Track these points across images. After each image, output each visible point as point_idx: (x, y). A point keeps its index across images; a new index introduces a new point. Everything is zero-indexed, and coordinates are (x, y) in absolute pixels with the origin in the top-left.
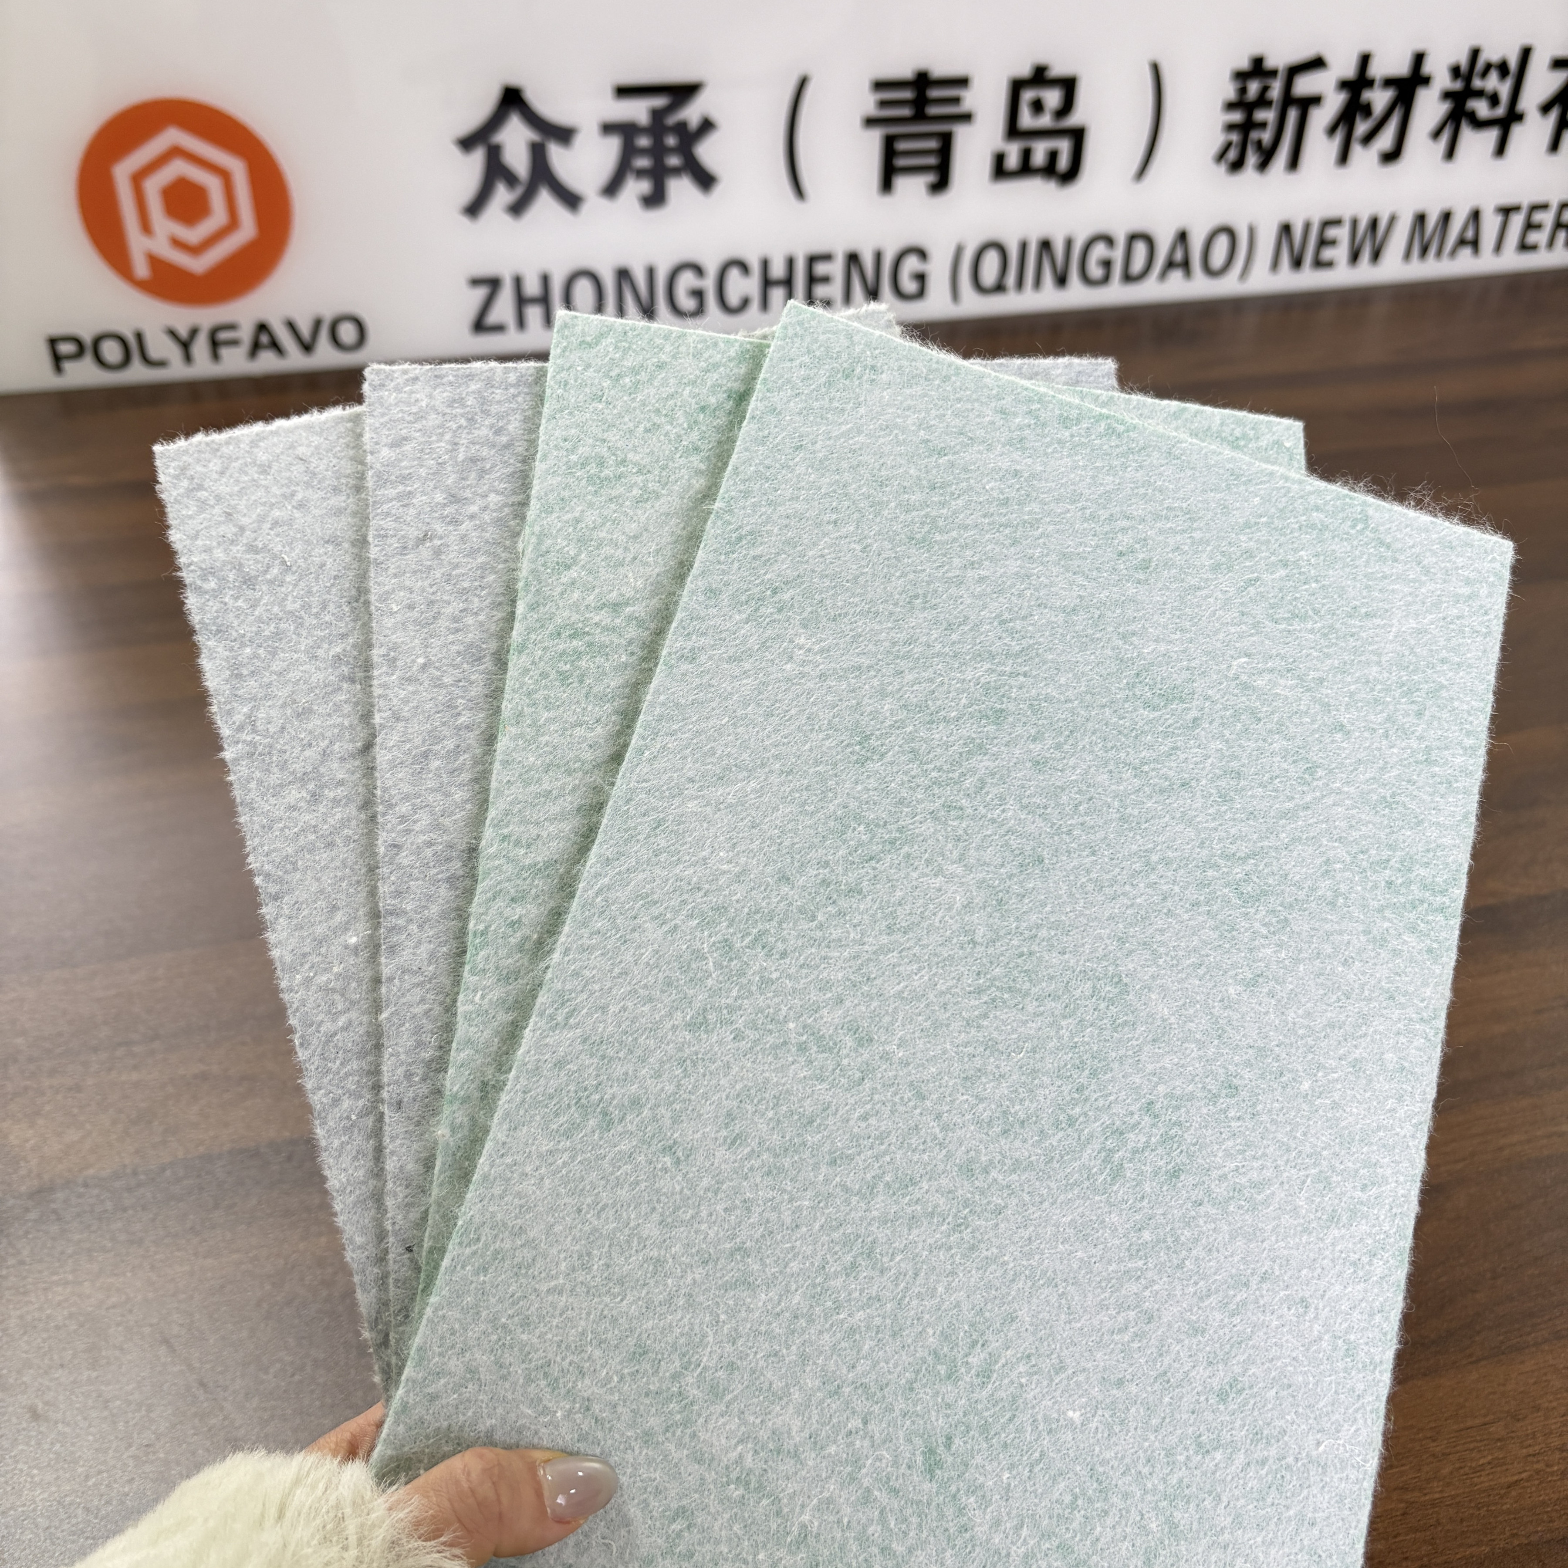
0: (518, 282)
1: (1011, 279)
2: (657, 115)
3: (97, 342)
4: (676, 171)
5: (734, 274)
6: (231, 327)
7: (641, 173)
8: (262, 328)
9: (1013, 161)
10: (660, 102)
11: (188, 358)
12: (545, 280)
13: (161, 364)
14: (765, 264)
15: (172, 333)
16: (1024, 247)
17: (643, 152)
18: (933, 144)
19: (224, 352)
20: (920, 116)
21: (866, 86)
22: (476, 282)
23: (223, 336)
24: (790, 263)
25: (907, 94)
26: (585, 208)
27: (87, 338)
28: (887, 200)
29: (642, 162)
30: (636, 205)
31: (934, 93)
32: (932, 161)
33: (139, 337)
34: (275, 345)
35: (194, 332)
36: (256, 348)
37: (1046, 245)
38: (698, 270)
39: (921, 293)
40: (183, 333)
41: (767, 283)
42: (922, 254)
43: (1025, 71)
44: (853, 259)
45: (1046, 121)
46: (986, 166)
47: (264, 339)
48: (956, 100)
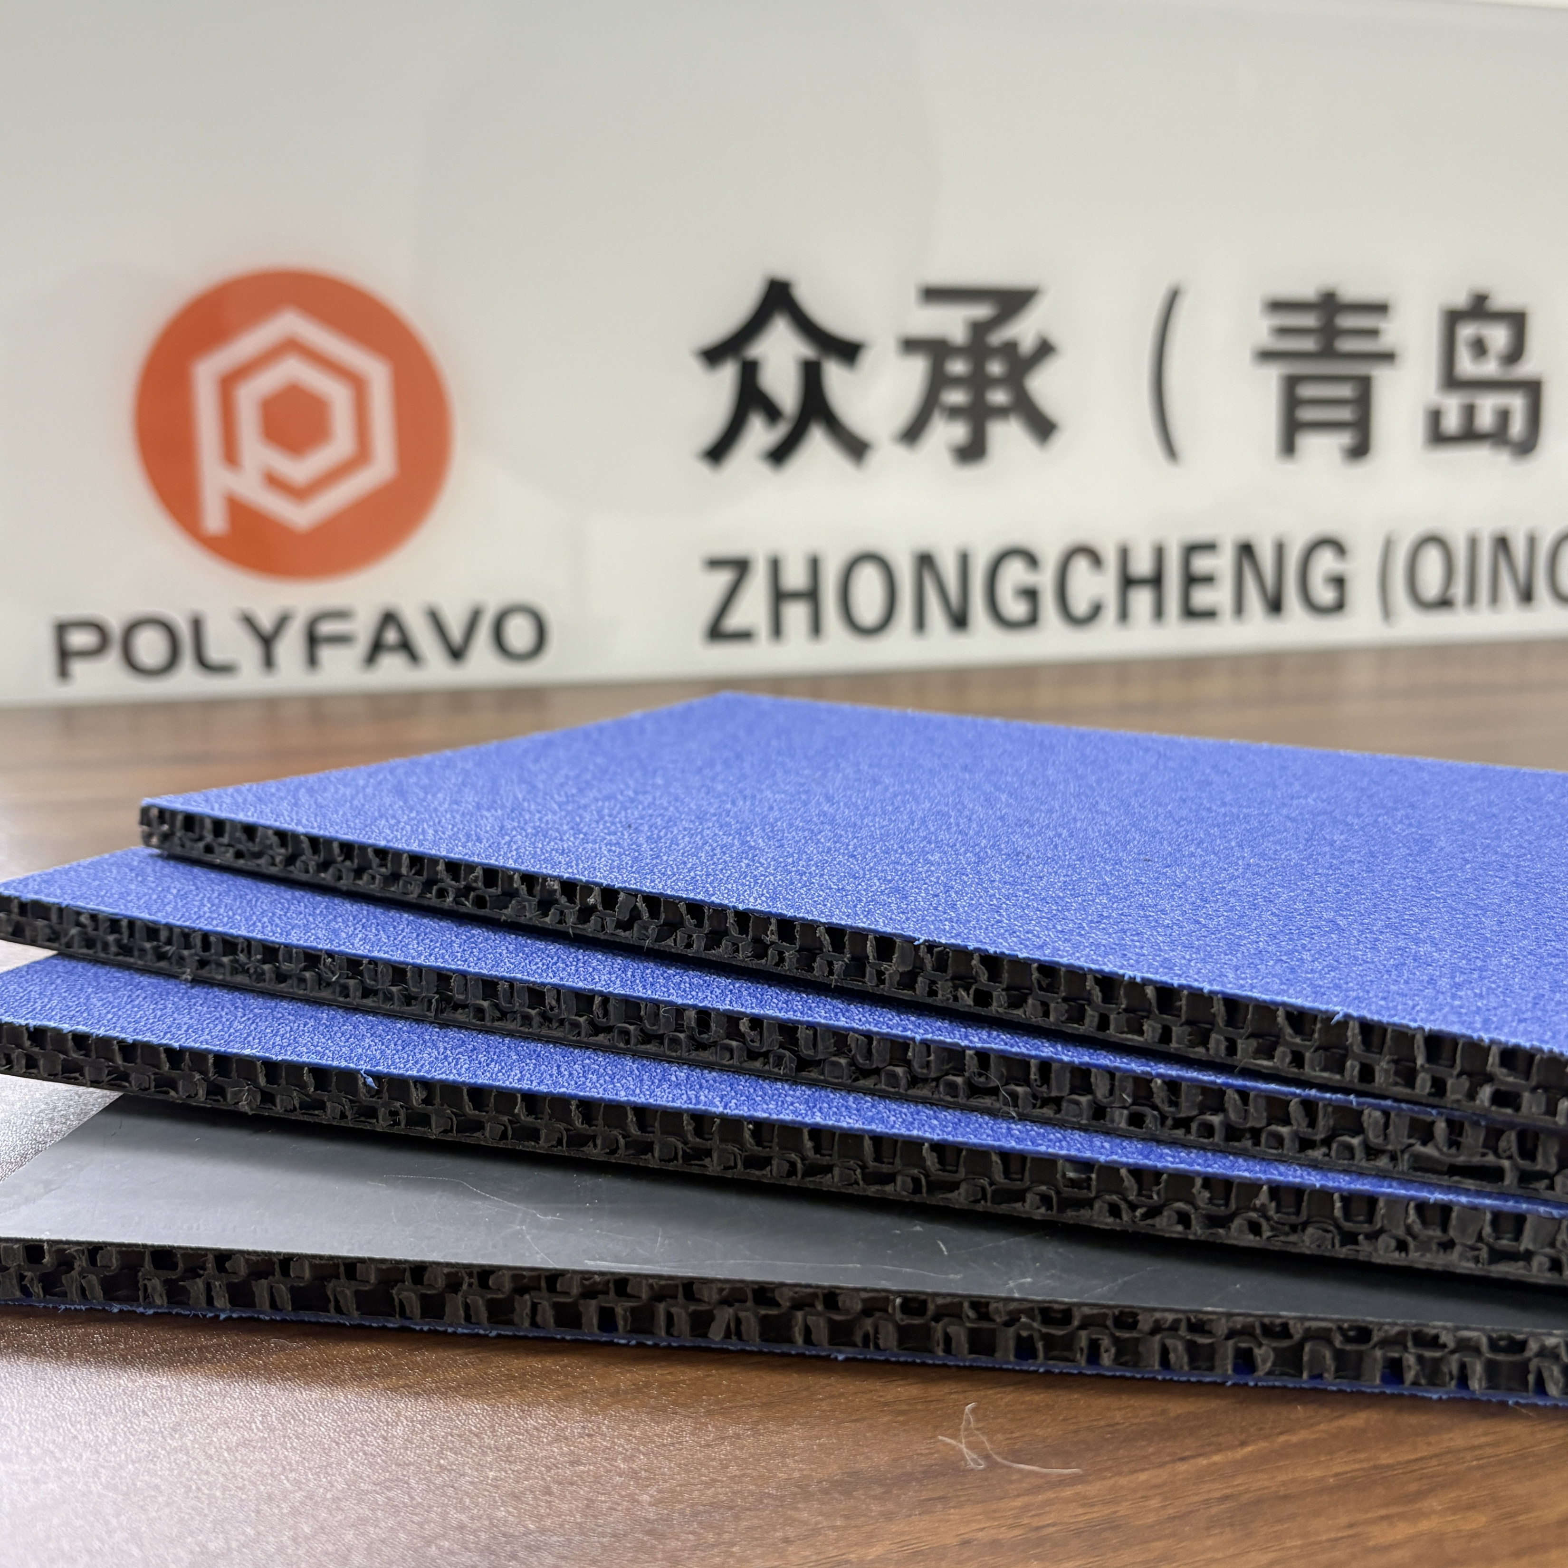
0: (775, 566)
1: (1459, 591)
2: (979, 330)
3: (132, 628)
4: (1002, 412)
5: (1081, 567)
6: (341, 615)
7: (954, 412)
8: (389, 618)
9: (1452, 422)
10: (982, 311)
11: (269, 662)
12: (815, 565)
13: (225, 669)
14: (1124, 555)
15: (249, 621)
16: (1473, 543)
17: (956, 382)
18: (1346, 391)
19: (326, 653)
20: (1328, 352)
21: (1256, 307)
22: (715, 564)
23: (326, 628)
24: (1159, 554)
25: (1309, 320)
26: (875, 459)
27: (116, 625)
28: (1289, 467)
29: (956, 397)
30: (946, 459)
31: (1347, 321)
32: (1345, 414)
33: (197, 625)
34: (406, 647)
35: (282, 622)
36: (377, 648)
37: (1502, 543)
38: (1031, 560)
39: (1339, 606)
40: (266, 623)
41: (1128, 582)
42: (1339, 547)
43: (1460, 299)
44: (1246, 551)
45: (1490, 368)
46: (1418, 428)
47: (391, 636)
48: (1373, 333)
